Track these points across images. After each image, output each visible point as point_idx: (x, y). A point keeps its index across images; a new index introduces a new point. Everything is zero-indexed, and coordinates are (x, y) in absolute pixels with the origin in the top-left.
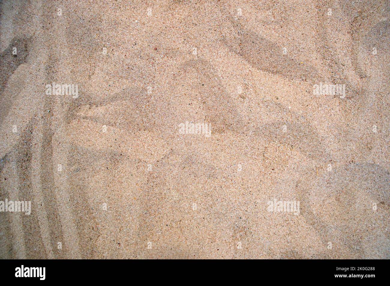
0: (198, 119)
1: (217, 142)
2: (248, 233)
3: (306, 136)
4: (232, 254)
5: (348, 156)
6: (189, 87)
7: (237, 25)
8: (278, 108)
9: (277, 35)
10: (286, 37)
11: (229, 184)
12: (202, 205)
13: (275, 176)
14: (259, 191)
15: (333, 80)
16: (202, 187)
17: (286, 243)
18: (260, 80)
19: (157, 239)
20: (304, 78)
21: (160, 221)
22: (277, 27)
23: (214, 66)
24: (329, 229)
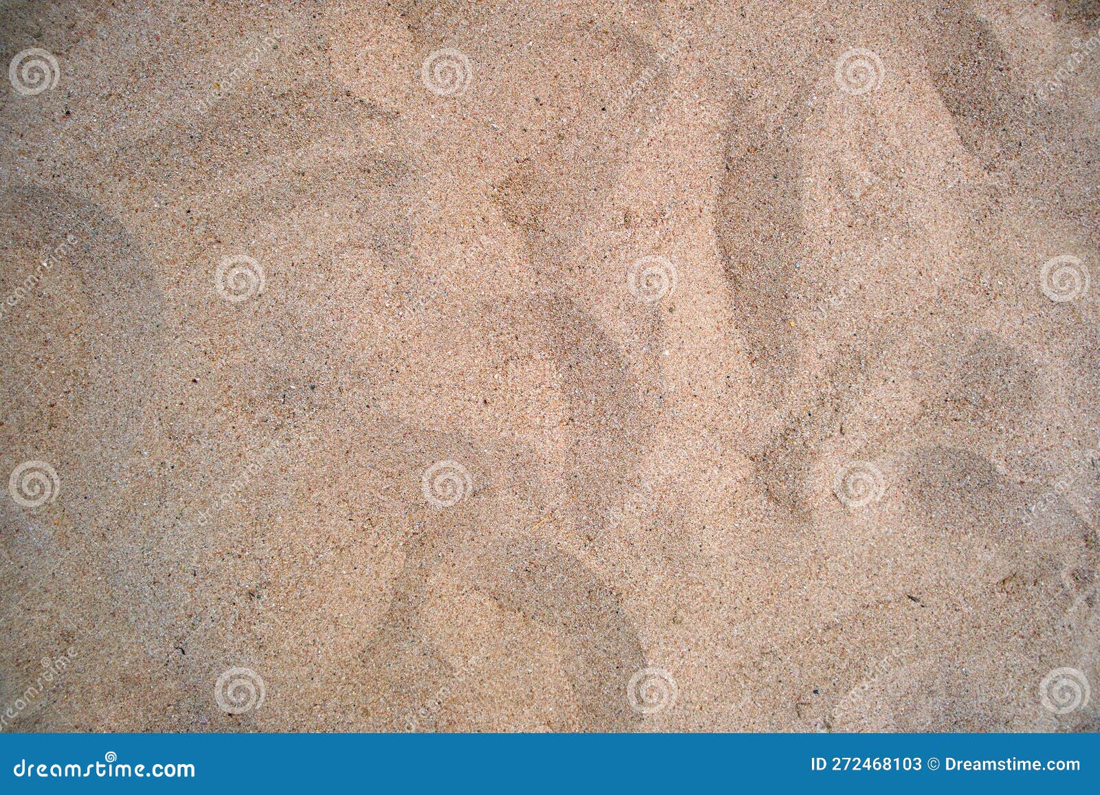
0: (511, 142)
1: (479, 219)
2: (283, 432)
3: (618, 435)
4: (203, 426)
5: (626, 575)
6: (581, 78)
7: (796, 115)
8: (649, 325)
9: (826, 225)
10: (832, 248)
11: (387, 305)
12: (293, 269)
13: (473, 416)
14: (411, 393)
15: (792, 427)
16: (340, 244)
17: (311, 551)
18: (692, 246)
19: (137, 206)
20: (756, 354)
21: (190, 188)
22: (844, 214)
23: (665, 108)
24: (411, 639)
